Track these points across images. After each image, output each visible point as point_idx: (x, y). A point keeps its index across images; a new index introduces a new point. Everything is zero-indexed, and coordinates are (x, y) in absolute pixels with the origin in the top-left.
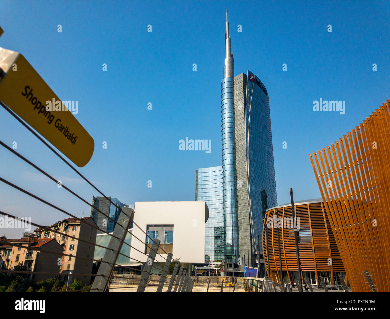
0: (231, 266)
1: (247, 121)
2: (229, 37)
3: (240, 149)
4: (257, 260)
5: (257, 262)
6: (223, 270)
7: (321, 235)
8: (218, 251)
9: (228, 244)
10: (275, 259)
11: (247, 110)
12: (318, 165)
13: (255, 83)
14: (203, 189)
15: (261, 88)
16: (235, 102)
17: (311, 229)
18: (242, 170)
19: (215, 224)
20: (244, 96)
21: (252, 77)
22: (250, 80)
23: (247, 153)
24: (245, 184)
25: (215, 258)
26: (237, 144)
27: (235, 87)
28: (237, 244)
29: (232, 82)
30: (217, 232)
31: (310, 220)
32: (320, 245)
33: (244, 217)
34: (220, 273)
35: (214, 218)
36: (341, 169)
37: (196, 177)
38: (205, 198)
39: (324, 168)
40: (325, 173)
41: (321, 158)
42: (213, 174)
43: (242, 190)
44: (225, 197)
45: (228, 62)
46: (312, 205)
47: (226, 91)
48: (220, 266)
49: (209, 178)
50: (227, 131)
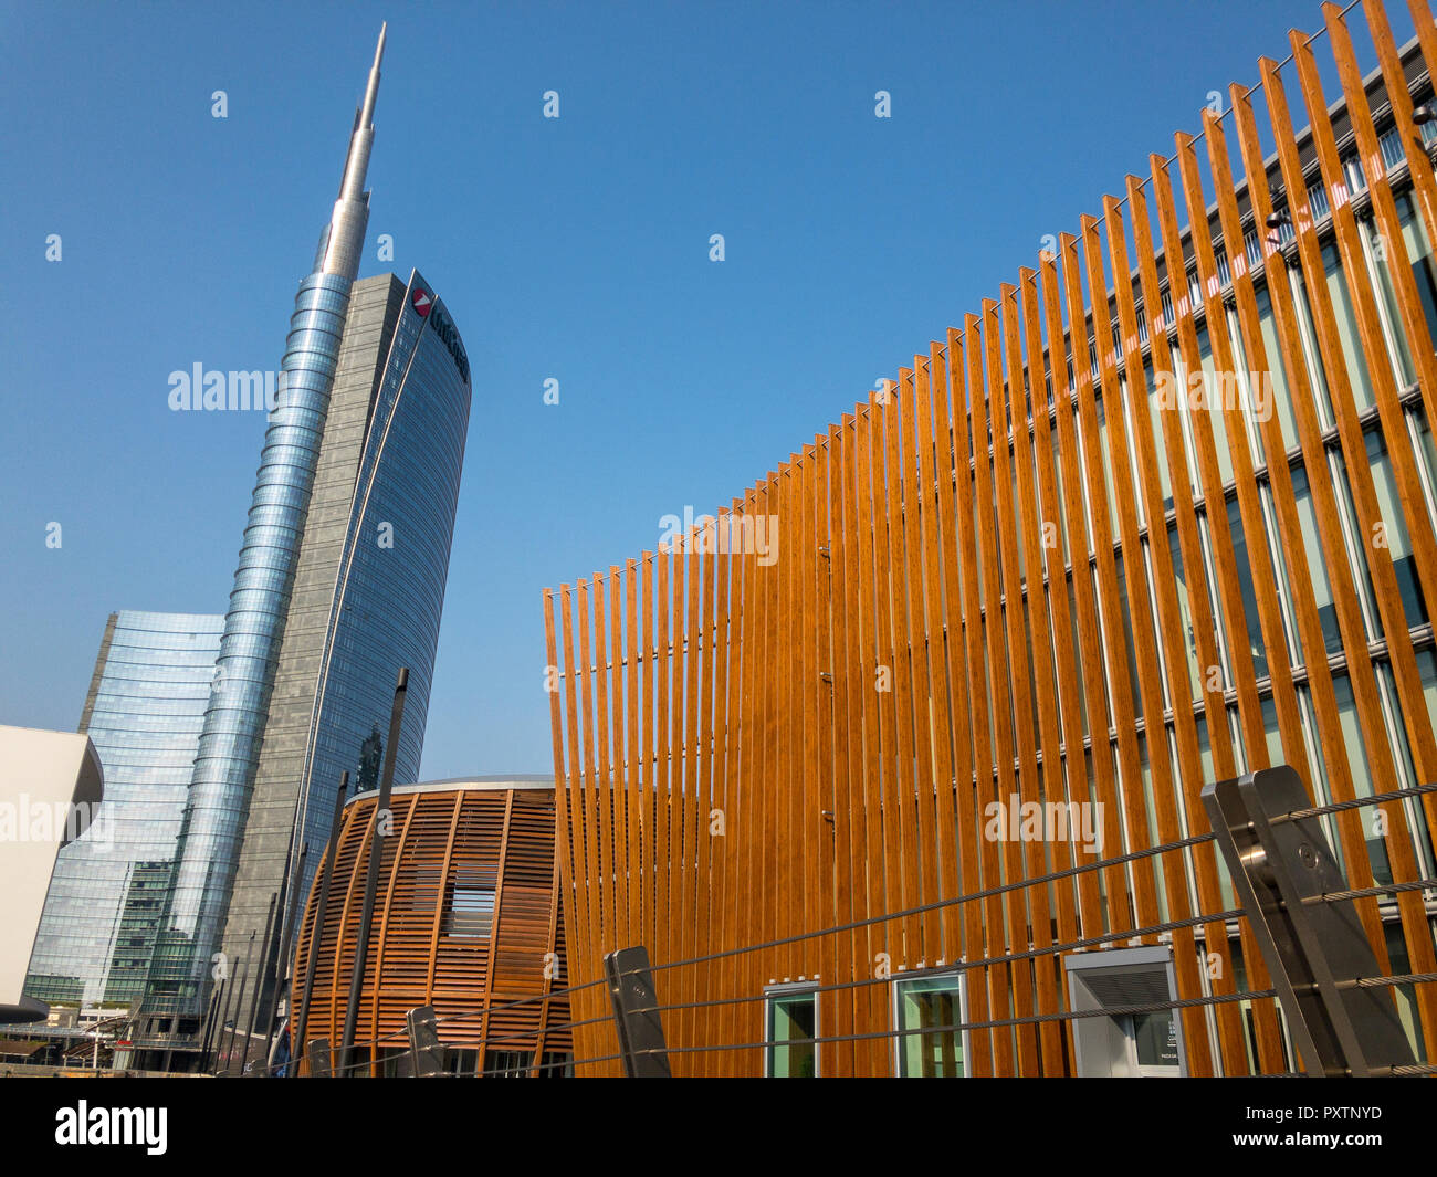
0: (165, 1026)
1: (371, 457)
2: (368, 126)
3: (318, 559)
4: (283, 1004)
5: (282, 1012)
6: (129, 1043)
7: (531, 912)
8: (130, 963)
9: (176, 933)
10: (334, 999)
11: (378, 414)
12: (568, 632)
13: (432, 323)
14: (125, 699)
15: (450, 351)
16: (339, 373)
17: (499, 888)
18: (307, 642)
19: (143, 848)
20: (379, 358)
21: (424, 301)
22: (416, 308)
23: (342, 577)
24: (306, 699)
25: (106, 992)
26: (308, 536)
27: (351, 316)
28: (216, 936)
29: (342, 294)
30: (141, 884)
31: (503, 852)
32: (522, 948)
33: (271, 830)
34: (110, 1053)
35: (143, 825)
36: (641, 655)
37: (105, 641)
38: (123, 735)
39: (585, 647)
40: (585, 666)
41: (584, 609)
42: (184, 641)
43: (288, 721)
44: (207, 738)
45: (346, 216)
46: (523, 797)
47: (312, 320)
48: (117, 1026)
49: (160, 657)
50: (279, 476)
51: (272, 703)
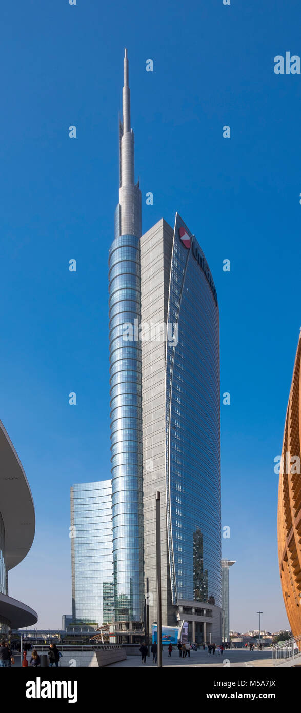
2: (129, 130)
4: (178, 616)
5: (179, 619)
20: (165, 279)
21: (185, 236)
22: (182, 241)
45: (126, 196)
50: (119, 367)
51: (144, 485)
